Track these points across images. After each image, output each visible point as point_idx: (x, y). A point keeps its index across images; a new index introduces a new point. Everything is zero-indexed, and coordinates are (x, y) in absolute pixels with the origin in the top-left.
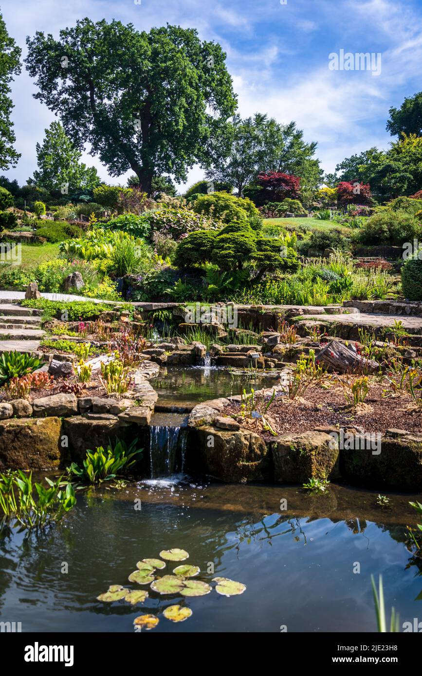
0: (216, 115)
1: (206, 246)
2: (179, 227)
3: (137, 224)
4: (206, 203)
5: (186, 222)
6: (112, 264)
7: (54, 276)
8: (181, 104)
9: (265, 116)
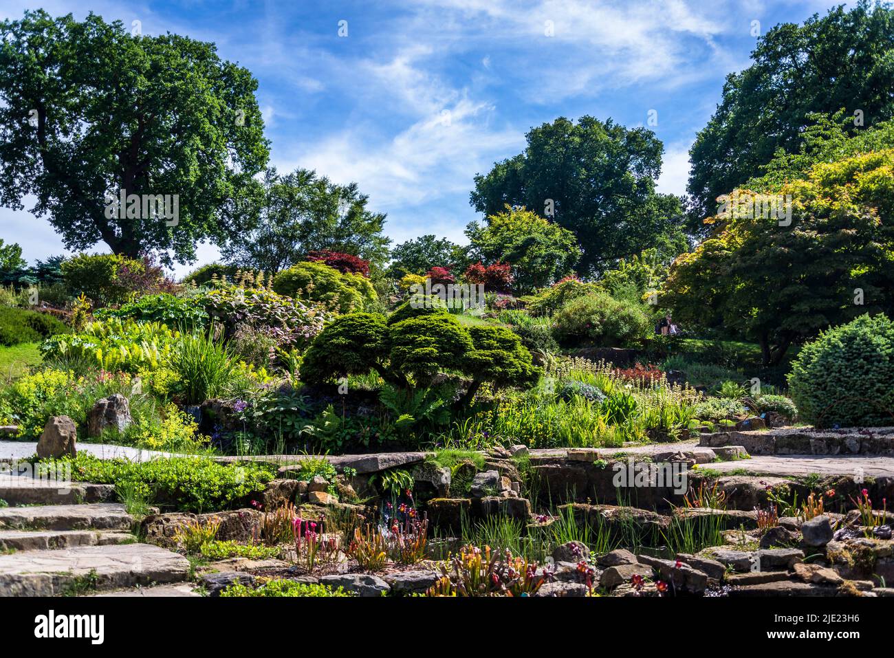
0: (238, 169)
1: (375, 341)
2: (262, 316)
3: (181, 311)
4: (294, 278)
5: (272, 308)
6: (177, 379)
7: (66, 405)
8: (193, 145)
9: (313, 173)
